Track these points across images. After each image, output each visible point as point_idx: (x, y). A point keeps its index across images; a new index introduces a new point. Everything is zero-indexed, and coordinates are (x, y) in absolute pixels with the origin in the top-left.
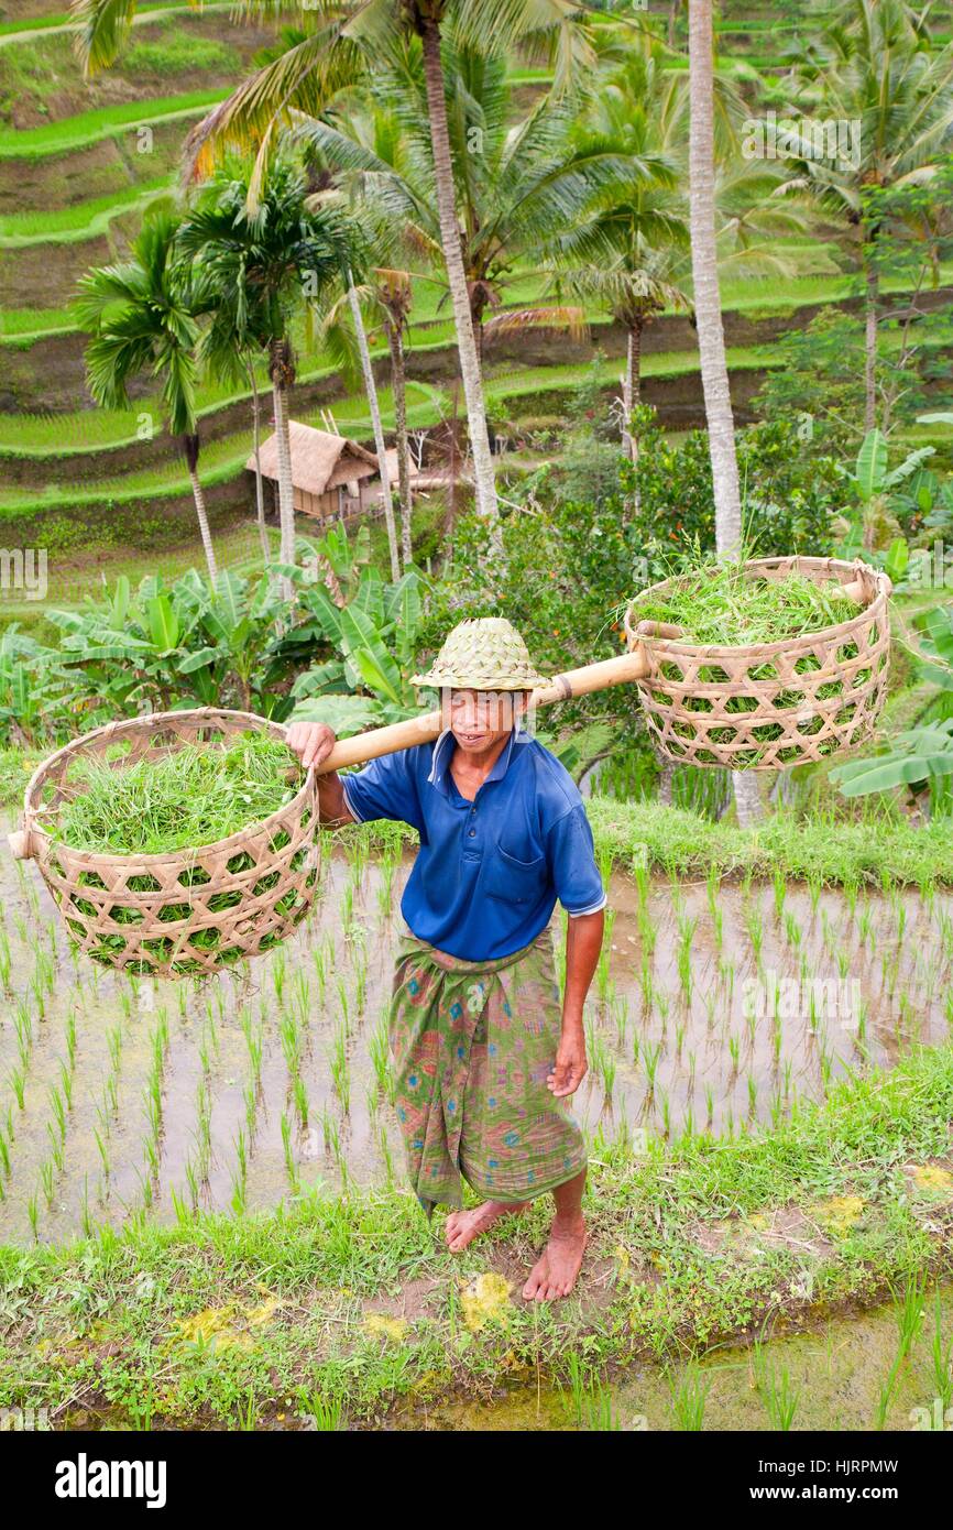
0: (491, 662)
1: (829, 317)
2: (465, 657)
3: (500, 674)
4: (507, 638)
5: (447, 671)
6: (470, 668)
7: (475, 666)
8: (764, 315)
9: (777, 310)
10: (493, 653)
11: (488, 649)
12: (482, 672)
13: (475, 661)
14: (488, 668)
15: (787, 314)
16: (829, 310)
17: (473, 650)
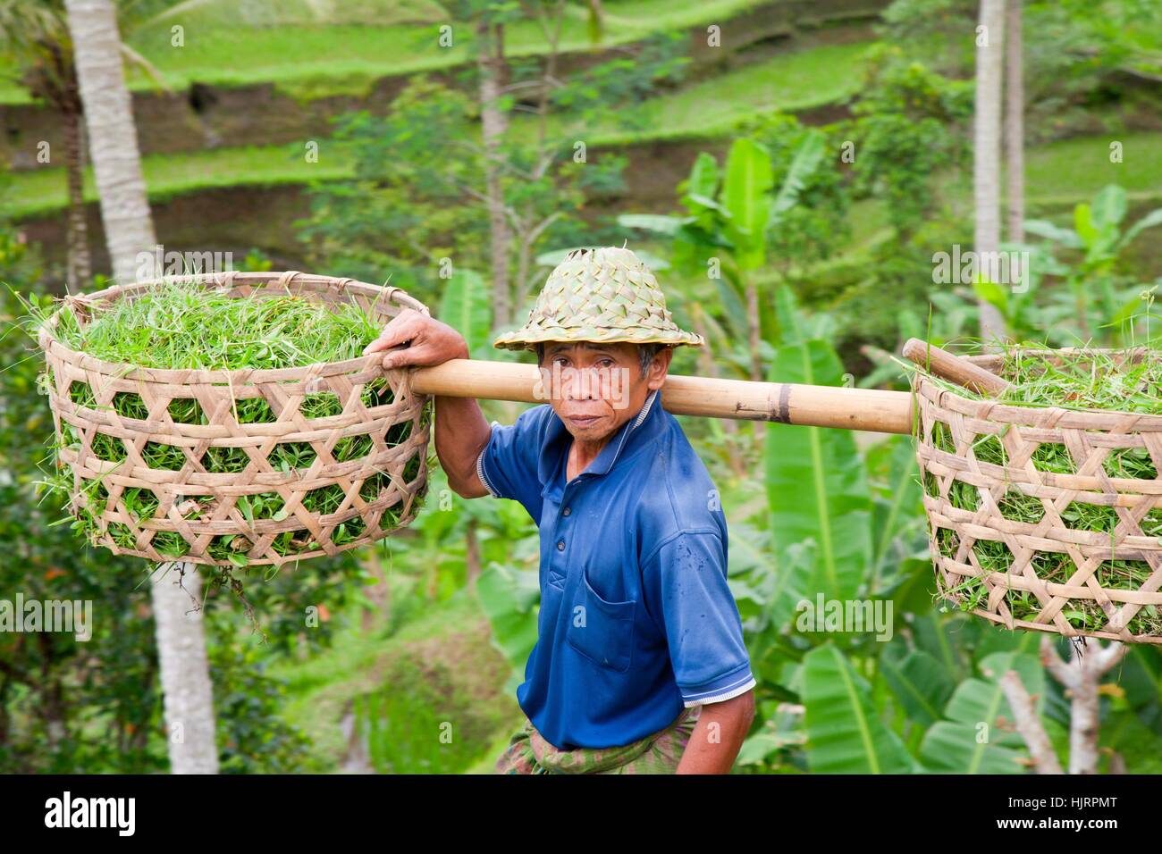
0: (612, 306)
1: (424, 96)
2: (576, 300)
3: (626, 322)
4: (634, 275)
5: (550, 321)
6: (582, 315)
7: (591, 313)
8: (321, 92)
9: (342, 83)
10: (615, 294)
11: (608, 288)
12: (601, 320)
13: (589, 306)
14: (607, 315)
15: (359, 90)
16: (420, 84)
17: (587, 290)
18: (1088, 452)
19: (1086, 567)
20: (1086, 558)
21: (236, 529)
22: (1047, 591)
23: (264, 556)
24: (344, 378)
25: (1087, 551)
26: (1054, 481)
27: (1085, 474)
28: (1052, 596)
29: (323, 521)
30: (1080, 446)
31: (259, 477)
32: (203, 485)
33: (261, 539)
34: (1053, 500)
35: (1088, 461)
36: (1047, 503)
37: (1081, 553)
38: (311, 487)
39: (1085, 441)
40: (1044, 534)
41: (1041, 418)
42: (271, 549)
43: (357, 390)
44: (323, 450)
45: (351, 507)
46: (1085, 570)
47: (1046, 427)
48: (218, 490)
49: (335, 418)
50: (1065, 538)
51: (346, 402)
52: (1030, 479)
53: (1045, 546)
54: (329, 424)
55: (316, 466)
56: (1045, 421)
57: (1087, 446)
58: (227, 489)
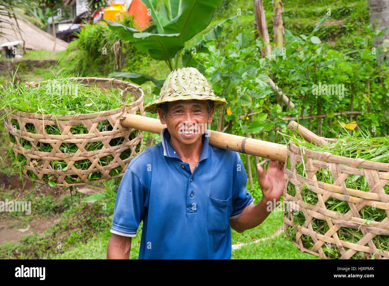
18: (339, 175)
19: (333, 229)
20: (334, 224)
21: (50, 173)
22: (316, 237)
23: (62, 183)
24: (89, 120)
25: (334, 221)
26: (323, 186)
27: (336, 185)
28: (318, 240)
29: (83, 172)
30: (336, 171)
31: (57, 154)
32: (38, 155)
33: (60, 177)
34: (322, 195)
35: (338, 178)
36: (319, 196)
37: (332, 221)
38: (77, 160)
39: (338, 169)
40: (317, 210)
41: (321, 156)
42: (64, 181)
43: (95, 125)
44: (81, 146)
45: (95, 167)
46: (333, 230)
47: (323, 161)
48: (43, 158)
49: (85, 135)
50: (325, 213)
51: (90, 129)
52: (314, 184)
53: (317, 216)
54: (83, 137)
55: (79, 152)
56: (322, 158)
57: (339, 172)
58: (46, 158)
